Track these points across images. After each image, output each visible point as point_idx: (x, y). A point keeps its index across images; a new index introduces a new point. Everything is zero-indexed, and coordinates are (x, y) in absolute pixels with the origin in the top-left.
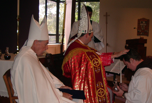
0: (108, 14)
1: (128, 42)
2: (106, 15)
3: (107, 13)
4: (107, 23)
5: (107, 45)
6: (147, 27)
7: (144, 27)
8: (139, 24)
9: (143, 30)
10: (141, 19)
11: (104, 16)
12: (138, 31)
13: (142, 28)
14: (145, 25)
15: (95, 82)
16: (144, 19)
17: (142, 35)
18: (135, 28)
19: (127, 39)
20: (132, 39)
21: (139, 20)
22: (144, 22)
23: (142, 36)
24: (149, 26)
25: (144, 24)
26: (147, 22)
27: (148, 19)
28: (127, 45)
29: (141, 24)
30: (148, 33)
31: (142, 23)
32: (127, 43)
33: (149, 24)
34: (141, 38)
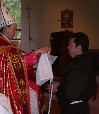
0: (30, 7)
1: (53, 35)
2: (28, 9)
3: (28, 6)
4: (29, 17)
5: (30, 39)
6: (71, 19)
7: (68, 18)
8: (62, 15)
9: (67, 22)
10: (64, 11)
11: (26, 9)
12: (61, 23)
13: (66, 20)
14: (69, 16)
15: (16, 79)
16: (67, 11)
17: (67, 27)
18: (59, 20)
19: (52, 32)
20: (57, 31)
21: (62, 12)
22: (68, 14)
23: (67, 29)
24: (72, 18)
25: (67, 16)
26: (71, 13)
27: (71, 10)
28: (52, 39)
29: (64, 16)
30: (72, 24)
31: (65, 14)
32: (51, 37)
33: (72, 15)
34: (66, 30)
